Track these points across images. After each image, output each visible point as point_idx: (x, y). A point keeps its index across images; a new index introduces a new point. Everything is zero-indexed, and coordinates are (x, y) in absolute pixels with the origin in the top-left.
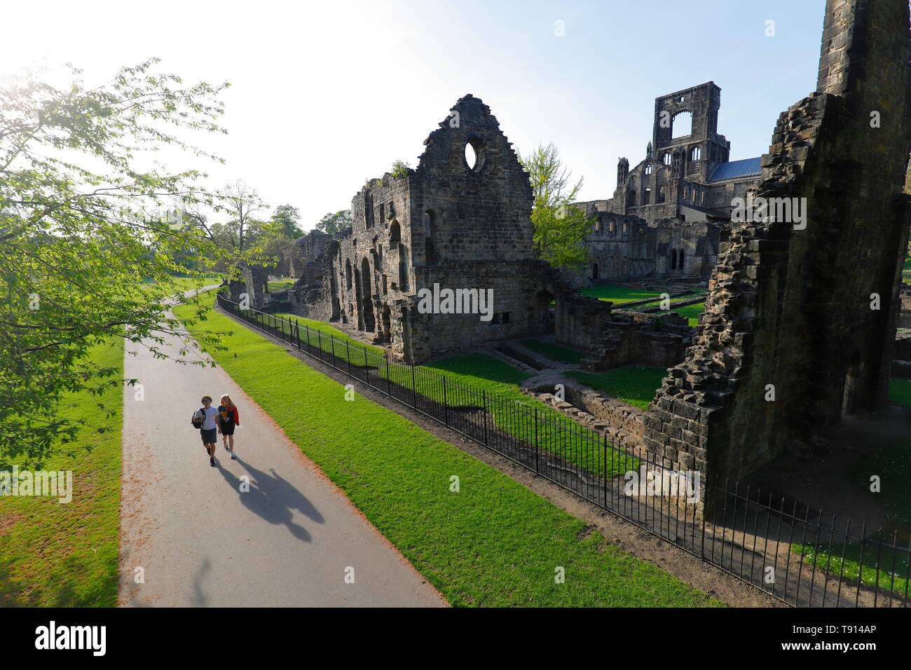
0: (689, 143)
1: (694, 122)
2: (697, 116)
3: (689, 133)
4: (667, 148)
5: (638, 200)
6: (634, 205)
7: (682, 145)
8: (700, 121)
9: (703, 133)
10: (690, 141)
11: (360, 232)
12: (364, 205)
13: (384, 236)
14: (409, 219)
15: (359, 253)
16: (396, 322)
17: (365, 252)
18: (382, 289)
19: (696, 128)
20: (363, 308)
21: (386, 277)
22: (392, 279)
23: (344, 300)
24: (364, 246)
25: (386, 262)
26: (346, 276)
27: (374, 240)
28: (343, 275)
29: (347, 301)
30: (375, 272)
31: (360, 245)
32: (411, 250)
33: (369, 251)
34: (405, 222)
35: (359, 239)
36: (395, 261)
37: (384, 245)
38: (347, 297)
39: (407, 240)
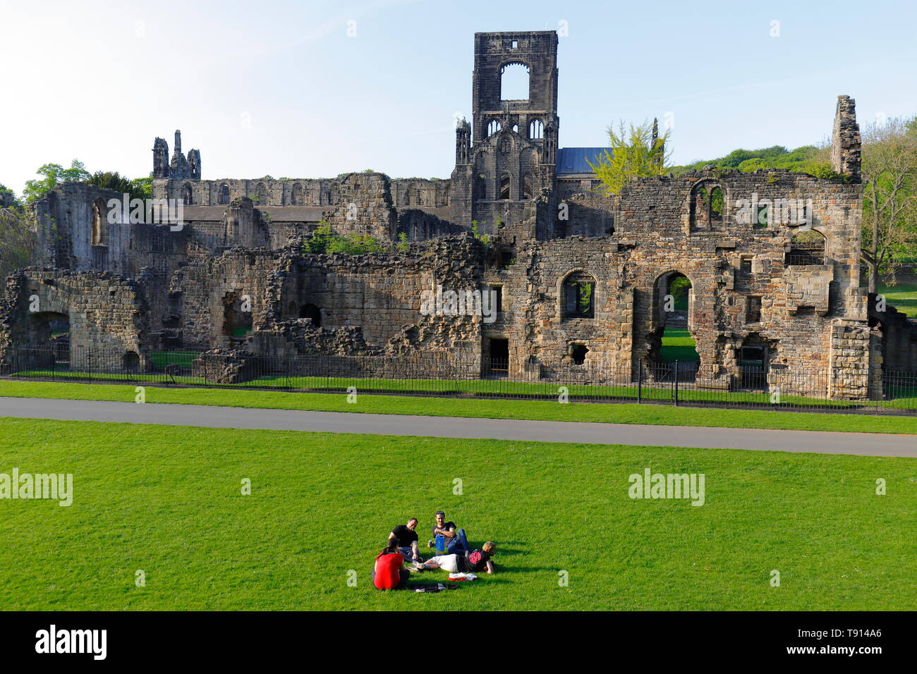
0: (528, 112)
1: (532, 82)
2: (537, 75)
3: (527, 97)
4: (495, 113)
5: (492, 192)
6: (484, 197)
7: (518, 112)
8: (542, 82)
9: (547, 101)
10: (529, 109)
11: (656, 234)
12: (688, 198)
13: (766, 246)
14: (856, 232)
15: (645, 263)
16: (852, 352)
17: (674, 264)
18: (742, 315)
19: (534, 91)
20: (649, 347)
21: (759, 299)
22: (800, 302)
23: (535, 340)
24: (672, 255)
25: (765, 279)
26: (558, 299)
27: (718, 249)
28: (542, 298)
29: (559, 340)
30: (715, 293)
31: (651, 253)
32: (855, 267)
33: (692, 263)
34: (843, 234)
35: (652, 244)
36: (819, 280)
37: (762, 257)
38: (562, 334)
39: (847, 256)
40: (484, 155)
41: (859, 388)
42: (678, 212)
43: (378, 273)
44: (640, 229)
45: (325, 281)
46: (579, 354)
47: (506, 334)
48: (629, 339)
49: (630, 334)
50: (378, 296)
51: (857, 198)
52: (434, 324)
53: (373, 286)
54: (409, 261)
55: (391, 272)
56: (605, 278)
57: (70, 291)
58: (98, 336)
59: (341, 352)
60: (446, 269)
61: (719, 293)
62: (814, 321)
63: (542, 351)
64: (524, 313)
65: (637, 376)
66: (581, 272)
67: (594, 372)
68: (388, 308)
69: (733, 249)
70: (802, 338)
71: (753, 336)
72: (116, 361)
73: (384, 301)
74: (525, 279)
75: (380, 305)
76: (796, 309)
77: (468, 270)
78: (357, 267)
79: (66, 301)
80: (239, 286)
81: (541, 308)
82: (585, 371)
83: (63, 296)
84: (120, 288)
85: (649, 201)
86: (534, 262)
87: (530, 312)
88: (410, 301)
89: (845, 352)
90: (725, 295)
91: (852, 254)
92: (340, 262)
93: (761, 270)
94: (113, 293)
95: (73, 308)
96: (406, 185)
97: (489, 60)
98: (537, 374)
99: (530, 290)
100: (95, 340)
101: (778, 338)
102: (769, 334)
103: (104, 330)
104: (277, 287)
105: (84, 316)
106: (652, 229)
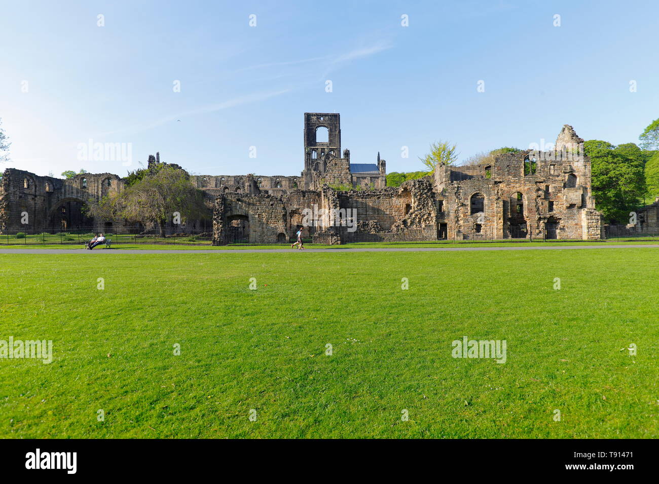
1: (330, 135)
2: (332, 132)
3: (328, 141)
4: (314, 147)
7: (324, 147)
8: (334, 135)
9: (336, 143)
10: (329, 146)
11: (510, 177)
12: (523, 162)
13: (555, 181)
14: (589, 175)
15: (506, 189)
16: (594, 221)
17: (518, 189)
18: (547, 209)
19: (332, 139)
20: (509, 223)
21: (553, 202)
22: (571, 203)
23: (459, 223)
24: (518, 185)
25: (555, 194)
26: (469, 205)
27: (536, 182)
28: (463, 205)
29: (470, 223)
30: (536, 200)
31: (509, 185)
32: (590, 188)
33: (526, 188)
34: (585, 175)
35: (509, 181)
36: (577, 193)
37: (554, 185)
38: (471, 220)
39: (586, 184)
40: (319, 164)
41: (597, 235)
42: (520, 167)
43: (373, 199)
44: (503, 175)
45: (348, 203)
46: (478, 228)
47: (446, 221)
48: (502, 220)
49: (502, 219)
50: (373, 209)
51: (589, 161)
52: (414, 218)
53: (371, 204)
54: (386, 193)
55: (379, 198)
56: (489, 195)
57: (249, 204)
58: (264, 226)
59: (373, 232)
60: (419, 193)
61: (537, 200)
62: (575, 210)
63: (463, 228)
64: (454, 212)
65: (505, 236)
66: (478, 193)
67: (486, 235)
68: (378, 214)
69: (542, 182)
70: (571, 217)
71: (552, 217)
72: (274, 238)
73: (376, 211)
74: (455, 197)
75: (374, 213)
76: (569, 205)
77: (429, 194)
78: (364, 196)
79: (247, 209)
80: (298, 207)
81: (462, 209)
82: (482, 235)
83: (246, 207)
84: (276, 202)
85: (507, 163)
86: (458, 190)
87: (457, 211)
88: (388, 210)
89: (592, 221)
90: (540, 201)
91: (588, 183)
92: (355, 194)
93: (554, 191)
94: (272, 205)
95: (251, 212)
96: (275, 178)
97: (311, 124)
98: (462, 237)
99: (456, 201)
100: (263, 228)
101: (561, 217)
102: (558, 216)
103: (267, 223)
104: (337, 203)
105: (257, 216)
106: (509, 174)
